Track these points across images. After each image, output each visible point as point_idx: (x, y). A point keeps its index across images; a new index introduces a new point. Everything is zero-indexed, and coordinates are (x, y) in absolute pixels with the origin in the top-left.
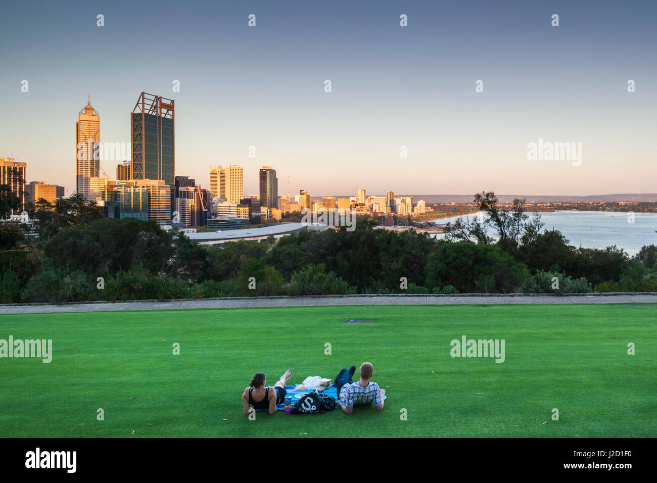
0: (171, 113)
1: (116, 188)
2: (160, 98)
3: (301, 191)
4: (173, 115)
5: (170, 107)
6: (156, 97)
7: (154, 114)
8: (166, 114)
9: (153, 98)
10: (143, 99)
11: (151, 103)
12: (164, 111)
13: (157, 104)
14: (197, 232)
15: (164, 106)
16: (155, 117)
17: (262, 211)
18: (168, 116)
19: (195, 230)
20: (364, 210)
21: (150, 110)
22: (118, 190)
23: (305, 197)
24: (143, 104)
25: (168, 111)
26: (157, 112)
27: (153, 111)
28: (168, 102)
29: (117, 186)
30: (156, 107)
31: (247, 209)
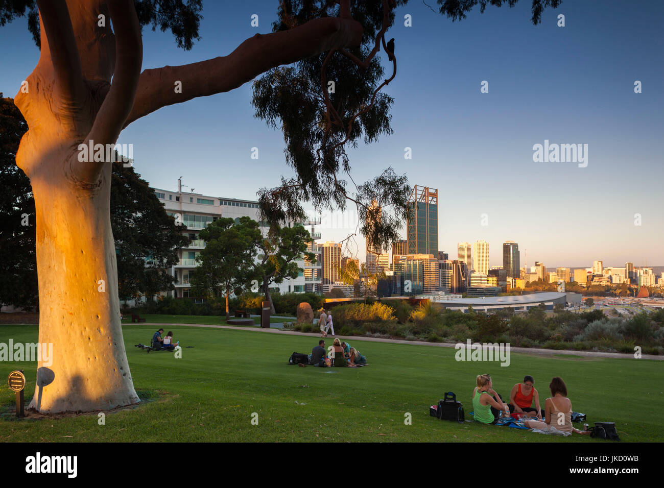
0: (435, 199)
1: (401, 261)
2: (428, 188)
3: (536, 262)
4: (437, 202)
5: (435, 195)
6: (425, 188)
7: (423, 201)
8: (431, 201)
9: (422, 189)
10: (416, 190)
11: (421, 193)
12: (430, 198)
13: (425, 193)
14: (463, 298)
15: (431, 194)
16: (424, 204)
17: (507, 280)
18: (433, 203)
19: (461, 295)
20: (603, 281)
21: (420, 199)
22: (403, 263)
23: (540, 268)
24: (416, 194)
25: (432, 199)
26: (425, 200)
27: (422, 199)
28: (433, 191)
29: (401, 260)
30: (425, 196)
31: (495, 279)
